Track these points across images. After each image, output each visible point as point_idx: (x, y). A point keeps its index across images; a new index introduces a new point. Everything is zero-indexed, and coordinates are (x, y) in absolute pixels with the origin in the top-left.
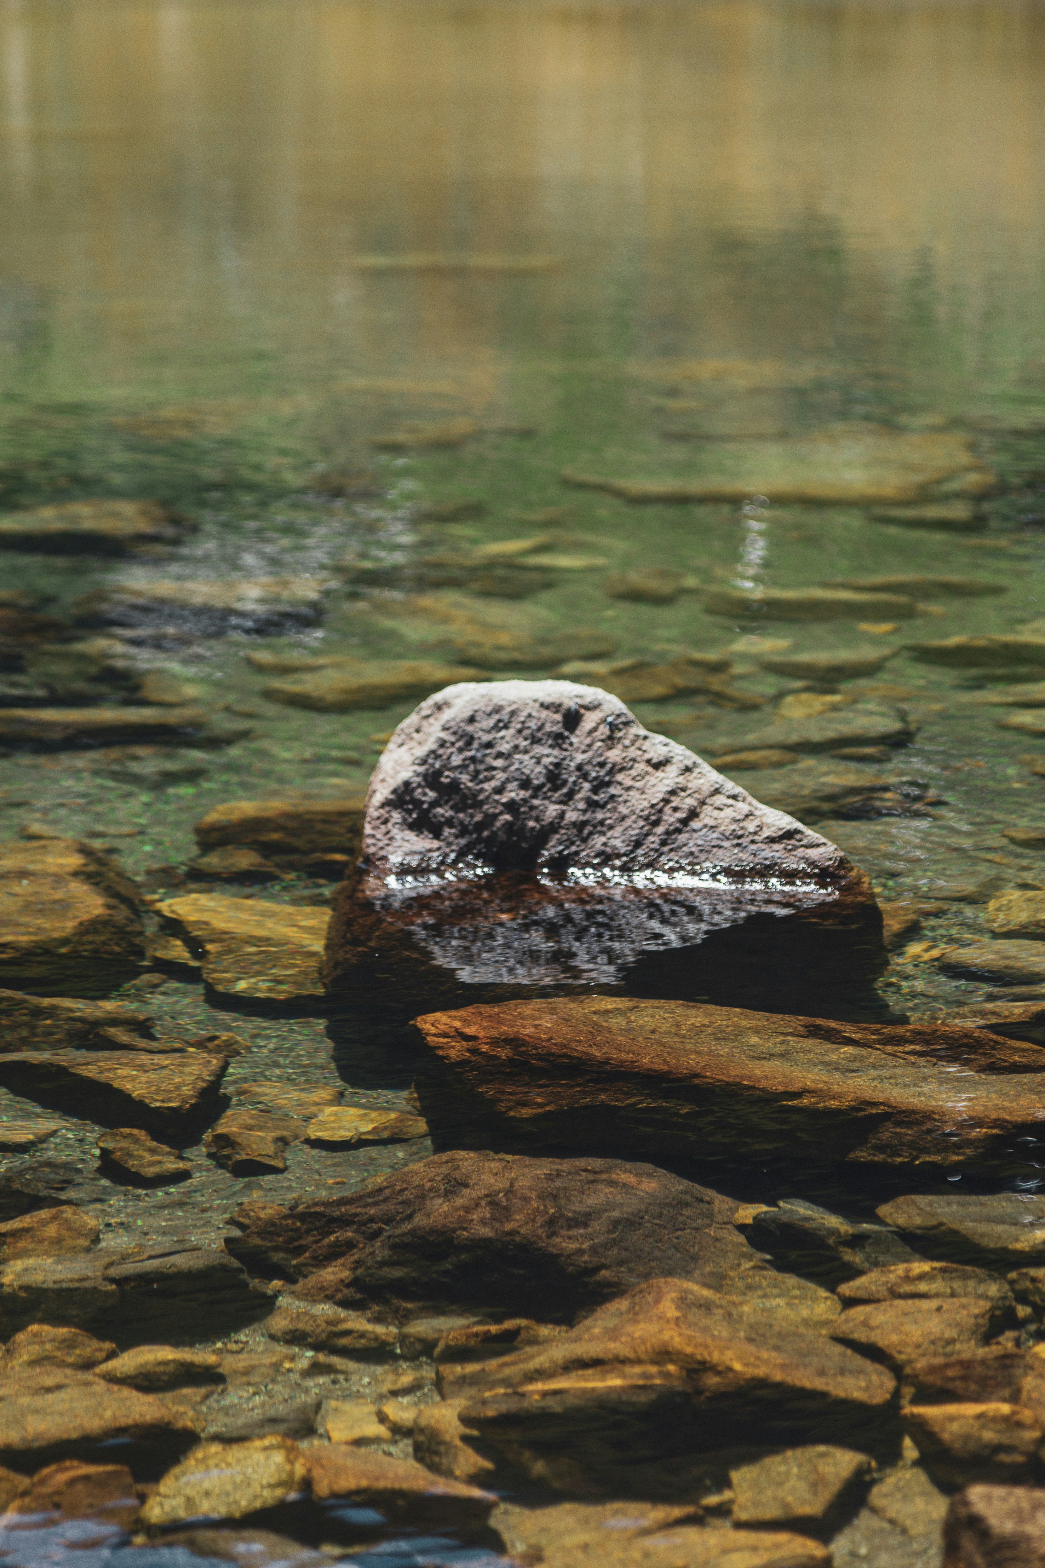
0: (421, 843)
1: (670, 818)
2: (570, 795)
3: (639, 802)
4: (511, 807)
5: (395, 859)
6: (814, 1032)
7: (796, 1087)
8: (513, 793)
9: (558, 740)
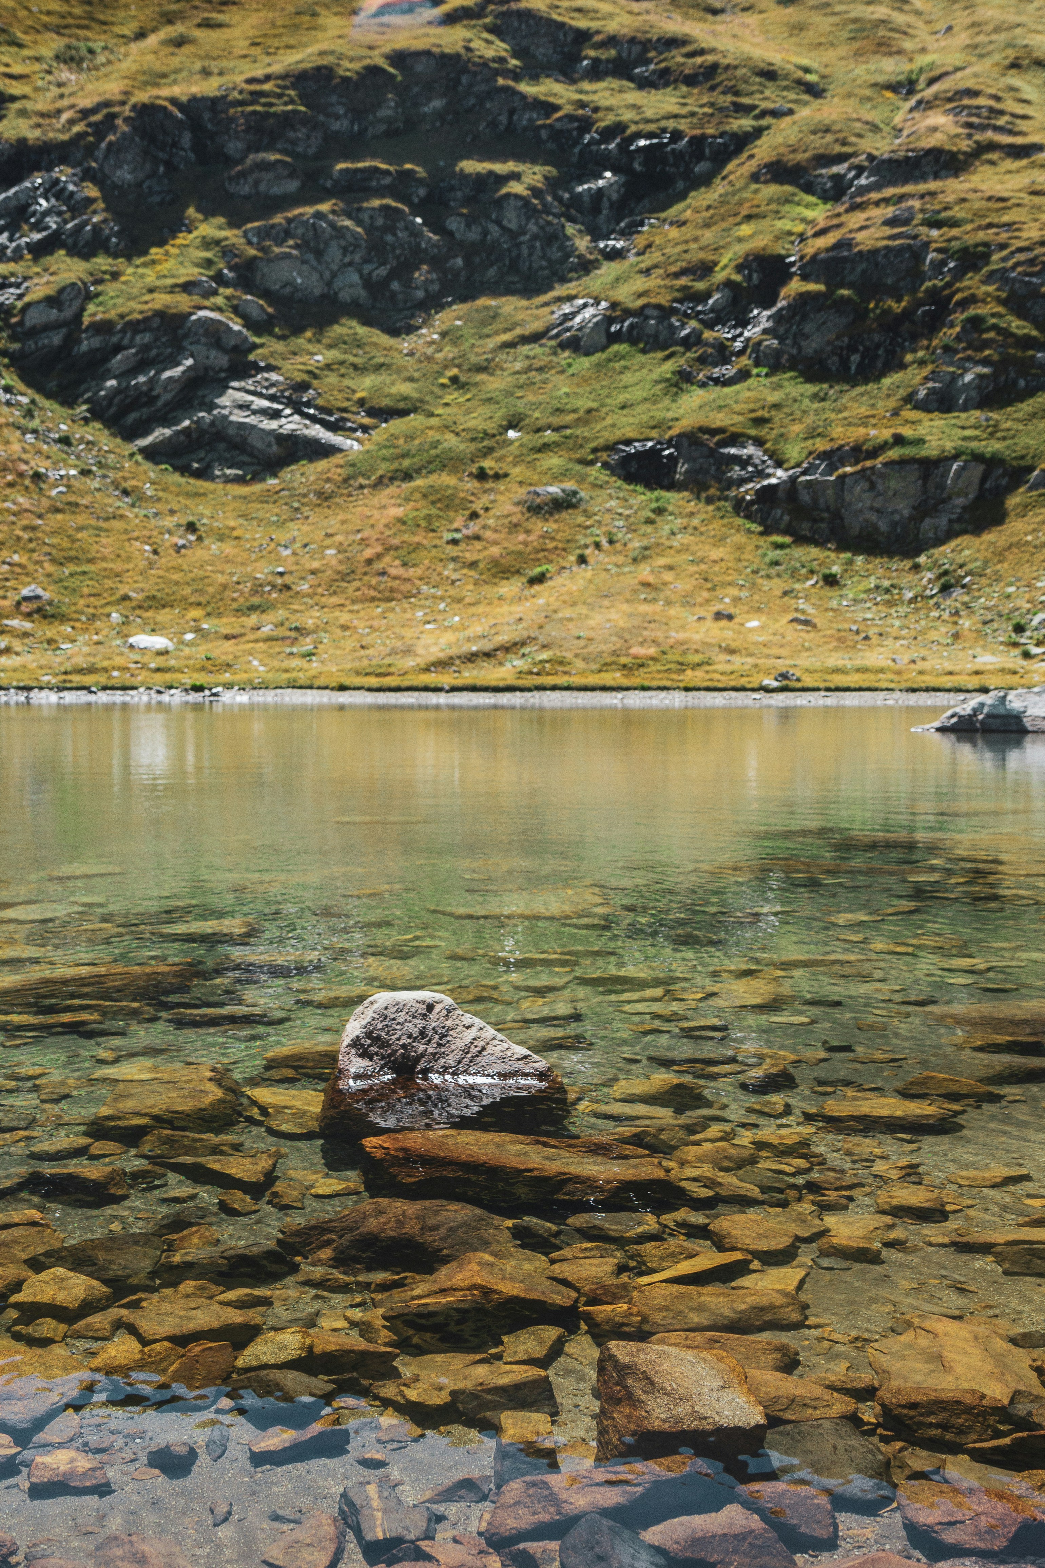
0: (365, 1063)
1: (474, 1050)
2: (430, 1041)
3: (460, 1044)
4: (404, 1046)
5: (352, 1070)
6: (538, 1142)
7: (530, 1166)
8: (405, 1040)
9: (424, 1016)
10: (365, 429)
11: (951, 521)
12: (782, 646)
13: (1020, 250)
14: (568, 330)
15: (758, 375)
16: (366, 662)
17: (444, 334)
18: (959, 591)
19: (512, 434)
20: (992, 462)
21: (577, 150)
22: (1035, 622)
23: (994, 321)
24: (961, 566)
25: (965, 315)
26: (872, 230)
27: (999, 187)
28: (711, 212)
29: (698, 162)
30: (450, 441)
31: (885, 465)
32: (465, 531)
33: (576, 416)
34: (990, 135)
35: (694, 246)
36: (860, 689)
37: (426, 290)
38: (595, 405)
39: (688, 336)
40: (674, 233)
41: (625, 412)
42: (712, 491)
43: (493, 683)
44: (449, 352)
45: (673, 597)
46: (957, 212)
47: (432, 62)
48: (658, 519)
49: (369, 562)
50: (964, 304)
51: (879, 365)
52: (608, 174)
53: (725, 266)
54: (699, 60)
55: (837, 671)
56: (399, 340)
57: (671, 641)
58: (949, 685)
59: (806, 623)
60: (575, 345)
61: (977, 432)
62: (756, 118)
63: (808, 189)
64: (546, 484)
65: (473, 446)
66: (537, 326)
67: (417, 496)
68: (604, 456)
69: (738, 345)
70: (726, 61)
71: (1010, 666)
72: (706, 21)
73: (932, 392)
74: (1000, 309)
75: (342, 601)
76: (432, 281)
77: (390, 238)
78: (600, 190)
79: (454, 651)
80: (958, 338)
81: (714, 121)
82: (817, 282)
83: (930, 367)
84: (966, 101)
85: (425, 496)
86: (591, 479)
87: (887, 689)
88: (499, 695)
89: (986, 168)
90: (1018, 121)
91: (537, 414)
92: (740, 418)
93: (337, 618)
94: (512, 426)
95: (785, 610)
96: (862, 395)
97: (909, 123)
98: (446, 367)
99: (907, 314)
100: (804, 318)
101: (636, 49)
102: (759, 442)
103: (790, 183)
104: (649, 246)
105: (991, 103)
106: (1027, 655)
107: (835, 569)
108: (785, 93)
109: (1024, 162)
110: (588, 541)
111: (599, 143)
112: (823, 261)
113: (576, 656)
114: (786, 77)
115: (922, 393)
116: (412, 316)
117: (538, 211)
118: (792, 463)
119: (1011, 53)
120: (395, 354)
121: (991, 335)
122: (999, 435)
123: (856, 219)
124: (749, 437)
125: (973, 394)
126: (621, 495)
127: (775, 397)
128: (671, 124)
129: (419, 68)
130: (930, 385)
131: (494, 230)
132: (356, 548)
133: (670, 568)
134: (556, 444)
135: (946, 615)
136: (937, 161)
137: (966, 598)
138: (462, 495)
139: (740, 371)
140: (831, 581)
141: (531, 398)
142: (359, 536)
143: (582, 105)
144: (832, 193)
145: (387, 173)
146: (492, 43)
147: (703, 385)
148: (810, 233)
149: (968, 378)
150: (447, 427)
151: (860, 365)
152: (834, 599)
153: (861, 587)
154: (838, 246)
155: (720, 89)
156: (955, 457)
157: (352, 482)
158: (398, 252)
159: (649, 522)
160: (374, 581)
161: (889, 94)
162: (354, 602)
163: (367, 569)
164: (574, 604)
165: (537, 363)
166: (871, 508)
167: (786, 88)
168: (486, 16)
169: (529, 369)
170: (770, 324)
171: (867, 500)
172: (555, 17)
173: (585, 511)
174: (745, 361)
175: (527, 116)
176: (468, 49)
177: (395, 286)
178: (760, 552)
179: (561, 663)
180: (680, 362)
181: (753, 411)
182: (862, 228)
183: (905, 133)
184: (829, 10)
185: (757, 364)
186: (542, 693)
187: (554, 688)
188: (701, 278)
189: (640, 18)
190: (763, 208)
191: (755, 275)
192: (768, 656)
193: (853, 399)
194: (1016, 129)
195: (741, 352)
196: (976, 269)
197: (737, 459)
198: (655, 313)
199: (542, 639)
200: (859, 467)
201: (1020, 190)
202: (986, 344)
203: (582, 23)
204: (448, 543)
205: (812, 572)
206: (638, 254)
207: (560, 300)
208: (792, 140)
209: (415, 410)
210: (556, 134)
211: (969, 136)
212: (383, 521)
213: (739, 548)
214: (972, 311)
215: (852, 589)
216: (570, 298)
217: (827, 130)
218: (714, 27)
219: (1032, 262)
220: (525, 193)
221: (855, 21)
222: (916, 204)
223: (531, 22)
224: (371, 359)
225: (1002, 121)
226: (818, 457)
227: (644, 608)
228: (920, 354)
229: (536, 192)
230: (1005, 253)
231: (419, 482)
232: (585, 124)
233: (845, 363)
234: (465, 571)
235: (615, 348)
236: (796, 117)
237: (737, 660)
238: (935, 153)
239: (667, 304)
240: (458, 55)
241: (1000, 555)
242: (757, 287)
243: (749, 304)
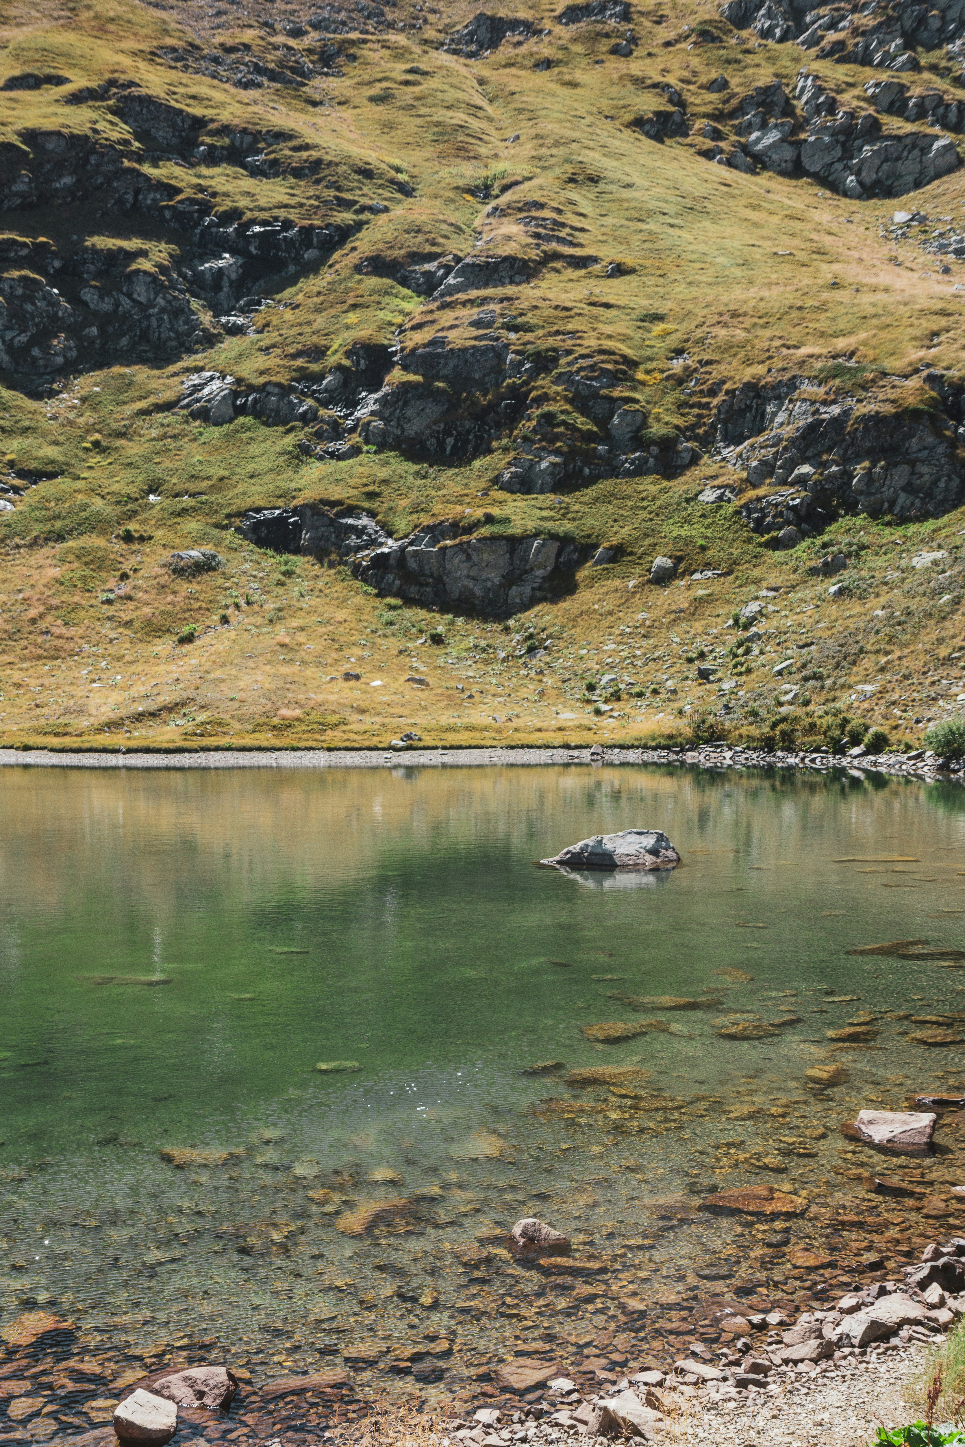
10: (16, 490)
11: (533, 589)
12: (403, 706)
13: (583, 356)
14: (198, 400)
15: (368, 452)
16: (43, 722)
17: (83, 400)
18: (542, 652)
19: (152, 497)
20: (565, 540)
21: (198, 231)
22: (603, 682)
23: (563, 417)
24: (543, 630)
25: (539, 412)
26: (461, 329)
27: (564, 296)
28: (321, 298)
29: (308, 249)
30: (98, 504)
31: (479, 540)
32: (117, 592)
33: (210, 483)
34: (554, 246)
35: (307, 329)
36: (470, 747)
37: (65, 357)
38: (226, 473)
39: (305, 413)
40: (289, 315)
41: (253, 481)
42: (334, 557)
43: (165, 745)
44: (88, 418)
45: (307, 658)
46: (530, 318)
47: (63, 143)
48: (288, 581)
49: (33, 621)
50: (540, 400)
51: (470, 447)
52: (227, 255)
53: (336, 351)
54: (305, 154)
55: (450, 729)
56: (40, 404)
57: (312, 703)
58: (539, 743)
59: (421, 682)
60: (203, 415)
61: (552, 513)
62: (357, 212)
63: (404, 282)
64: (187, 548)
65: (118, 509)
66: (168, 395)
67: (71, 557)
68: (237, 521)
69: (349, 423)
70: (328, 158)
71: (585, 722)
72: (307, 112)
73: (514, 475)
74: (568, 407)
75: (11, 660)
76: (70, 348)
77: (29, 307)
78: (220, 269)
79: (123, 712)
80: (534, 431)
81: (320, 213)
82: (415, 373)
83: (512, 454)
84: (534, 213)
85: (78, 557)
86: (227, 542)
87: (491, 747)
88: (171, 756)
89: (553, 275)
90: (577, 234)
91: (174, 480)
92: (355, 492)
93: (10, 676)
94: (151, 491)
95: (402, 668)
96: (457, 475)
97: (487, 228)
98: (88, 431)
99: (492, 407)
100: (406, 403)
101: (248, 139)
102: (372, 514)
103: (388, 277)
104: (267, 325)
105: (554, 215)
106: (598, 712)
107: (440, 629)
108: (380, 191)
109: (583, 272)
110: (229, 601)
111: (218, 226)
112: (421, 356)
113: (233, 717)
114: (381, 176)
115: (507, 476)
116: (53, 382)
117: (166, 287)
118: (401, 534)
119: (569, 168)
120: (40, 418)
121: (561, 429)
122: (570, 516)
123: (447, 317)
124: (364, 510)
125: (548, 479)
126: (254, 557)
127: (383, 473)
128: (282, 213)
129: (50, 146)
130: (513, 469)
131: (126, 303)
132: (20, 607)
133: (302, 629)
134: (194, 509)
135: (533, 674)
136: (512, 267)
137: (548, 659)
138: (112, 556)
139: (352, 446)
140: (437, 640)
141: (168, 464)
142: (21, 596)
143: (201, 189)
144: (424, 287)
145: (24, 245)
146: (117, 125)
147: (321, 458)
148: (408, 326)
149: (544, 465)
150: (93, 490)
151: (454, 447)
152: (441, 657)
153: (462, 646)
154: (433, 343)
155: (324, 183)
156: (536, 535)
157: (8, 542)
158: (37, 320)
159: (280, 584)
160: (40, 640)
161: (469, 197)
162: (23, 659)
163: (32, 628)
164: (223, 665)
165: (171, 431)
166: (468, 576)
167: (381, 186)
168: (109, 99)
169: (165, 436)
170: (376, 407)
171: (464, 569)
172: (173, 103)
173: (223, 573)
174: (356, 438)
175: (151, 196)
176: (95, 131)
177: (36, 352)
178: (377, 613)
179: (220, 724)
180: (301, 436)
181: (366, 485)
182: (452, 327)
183: (485, 237)
184: (413, 112)
185: (367, 442)
186: (206, 754)
187: (217, 749)
188: (316, 360)
189: (251, 109)
190: (366, 299)
191: (362, 361)
192: (392, 716)
193: (449, 478)
194: (575, 241)
195: (352, 430)
196: (548, 371)
197: (353, 529)
198: (276, 390)
199: (199, 701)
200: (457, 541)
201: (581, 301)
202: (557, 437)
203: (197, 111)
204: (103, 603)
205: (421, 631)
206: (258, 332)
207: (188, 370)
208: (389, 237)
209: (62, 473)
210: (178, 215)
211: (538, 245)
212: (43, 581)
213: (359, 609)
214: (546, 408)
215: (456, 647)
216: (199, 370)
217: (419, 231)
218: (315, 120)
219: (592, 368)
220: (154, 270)
221: (438, 124)
222: (496, 307)
223: (152, 108)
224: (17, 422)
225: (563, 233)
226: (422, 530)
227: (285, 670)
228: (505, 441)
229: (163, 269)
230: (571, 358)
231: (71, 544)
232: (206, 208)
233: (441, 444)
234: (121, 630)
235: (241, 420)
236: (392, 214)
237: (367, 718)
238: (510, 260)
239: (286, 383)
240: (86, 137)
241: (574, 621)
242: (363, 371)
243: (358, 386)
